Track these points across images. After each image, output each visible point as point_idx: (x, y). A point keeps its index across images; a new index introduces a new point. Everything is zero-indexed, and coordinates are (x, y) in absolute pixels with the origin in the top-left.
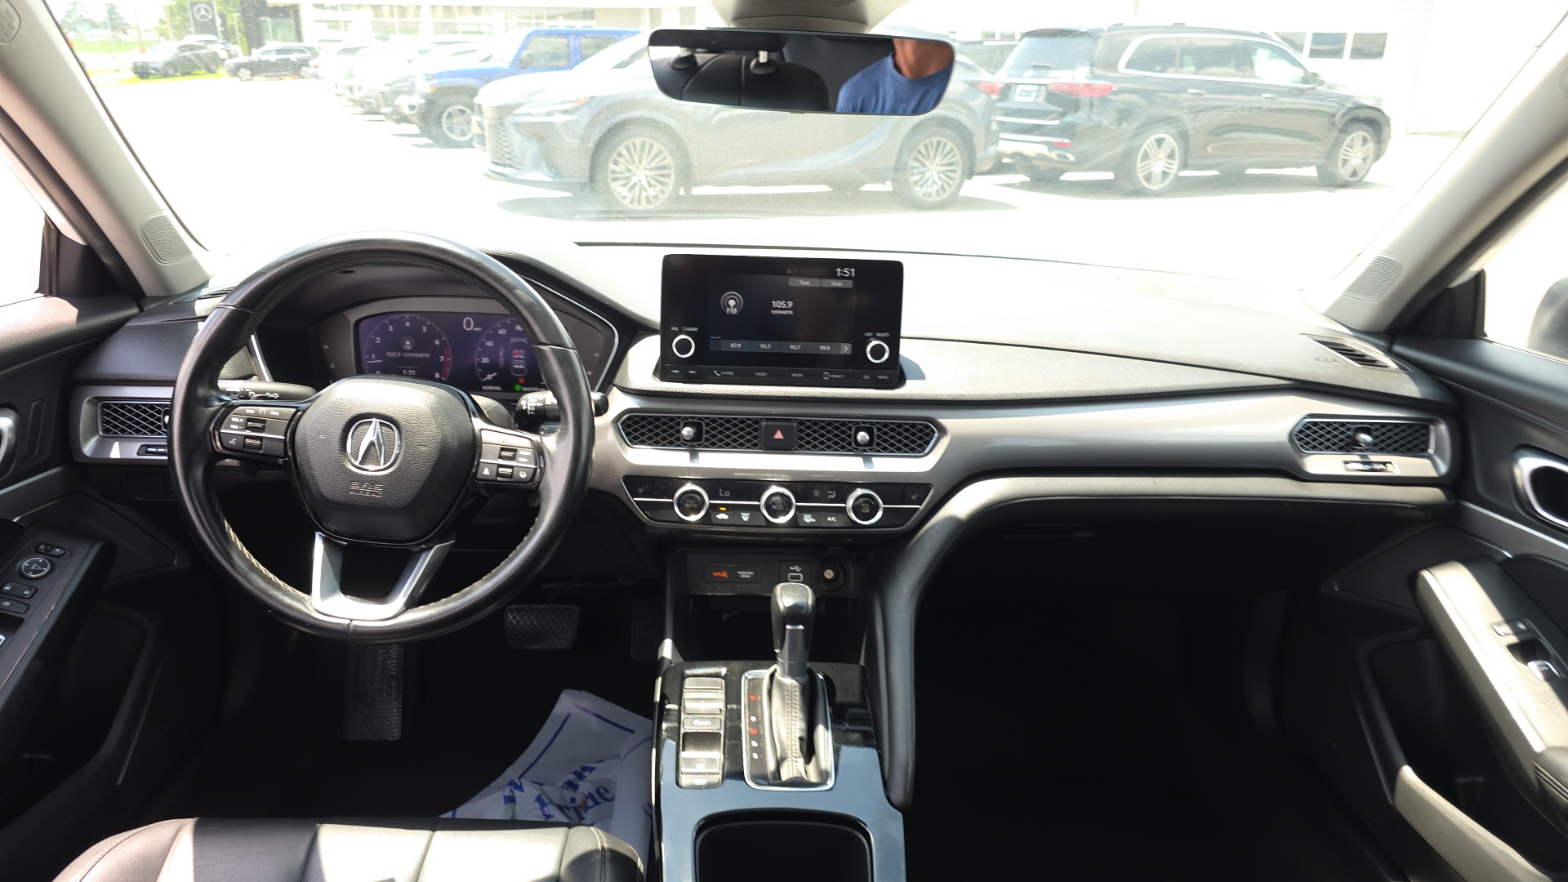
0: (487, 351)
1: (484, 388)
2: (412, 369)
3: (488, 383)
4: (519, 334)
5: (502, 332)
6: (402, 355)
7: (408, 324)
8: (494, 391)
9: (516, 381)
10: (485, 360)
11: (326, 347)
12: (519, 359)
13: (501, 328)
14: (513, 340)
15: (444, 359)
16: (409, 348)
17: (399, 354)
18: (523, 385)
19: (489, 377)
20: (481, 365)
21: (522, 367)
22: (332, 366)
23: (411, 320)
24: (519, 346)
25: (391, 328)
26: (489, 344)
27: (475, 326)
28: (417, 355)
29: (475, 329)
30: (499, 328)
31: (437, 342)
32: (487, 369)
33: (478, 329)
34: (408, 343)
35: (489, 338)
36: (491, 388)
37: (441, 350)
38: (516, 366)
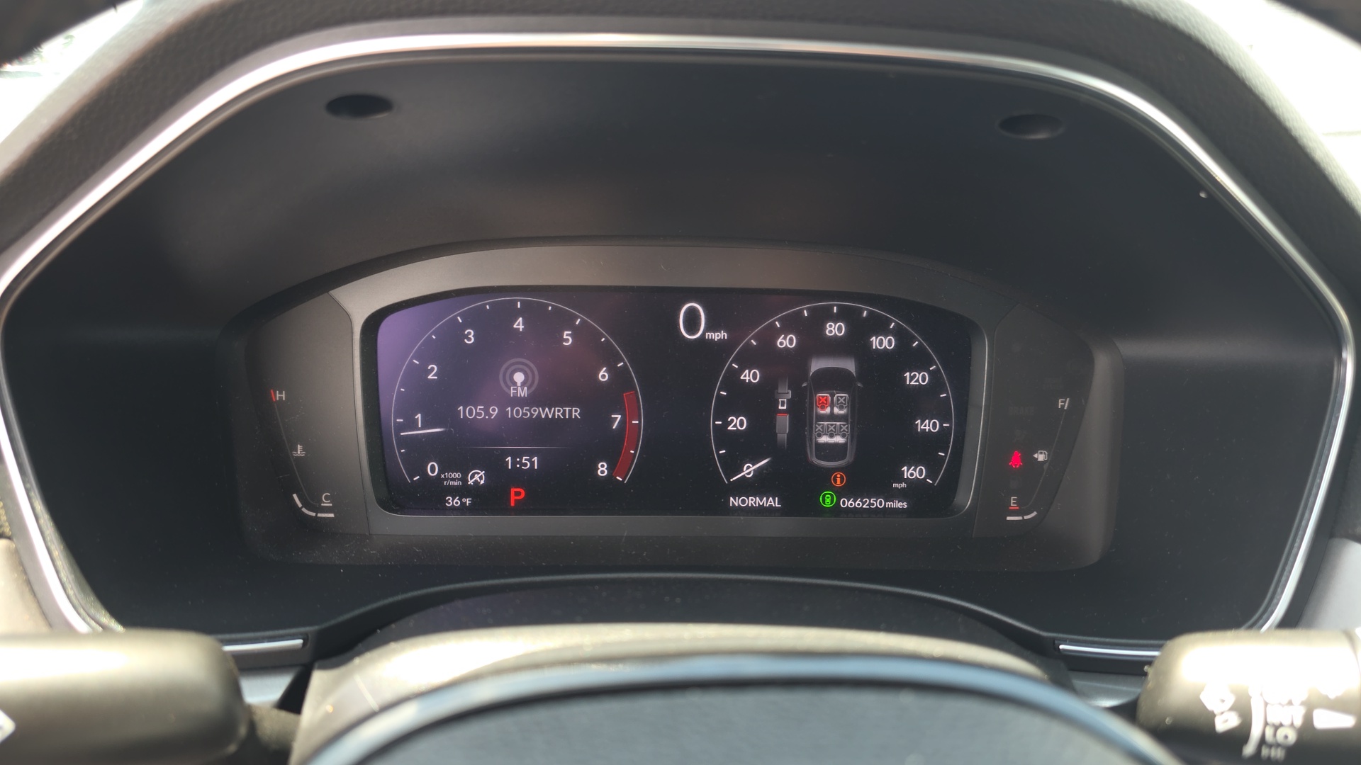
0: (741, 399)
1: (734, 502)
2: (531, 454)
3: (746, 488)
4: (834, 348)
5: (786, 342)
6: (503, 413)
7: (519, 324)
8: (761, 511)
9: (822, 480)
10: (738, 423)
11: (280, 396)
12: (832, 417)
13: (785, 330)
14: (816, 365)
15: (622, 422)
16: (523, 392)
17: (494, 412)
18: (840, 493)
19: (749, 470)
20: (724, 437)
21: (839, 439)
22: (299, 451)
23: (530, 312)
24: (832, 380)
25: (471, 336)
26: (748, 376)
27: (707, 329)
28: (546, 413)
29: (709, 335)
30: (777, 333)
31: (603, 375)
32: (741, 448)
33: (721, 335)
34: (519, 377)
35: (747, 360)
36: (752, 501)
37: (612, 397)
38: (824, 439)
